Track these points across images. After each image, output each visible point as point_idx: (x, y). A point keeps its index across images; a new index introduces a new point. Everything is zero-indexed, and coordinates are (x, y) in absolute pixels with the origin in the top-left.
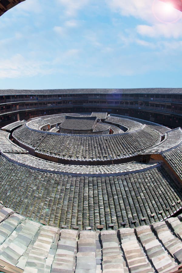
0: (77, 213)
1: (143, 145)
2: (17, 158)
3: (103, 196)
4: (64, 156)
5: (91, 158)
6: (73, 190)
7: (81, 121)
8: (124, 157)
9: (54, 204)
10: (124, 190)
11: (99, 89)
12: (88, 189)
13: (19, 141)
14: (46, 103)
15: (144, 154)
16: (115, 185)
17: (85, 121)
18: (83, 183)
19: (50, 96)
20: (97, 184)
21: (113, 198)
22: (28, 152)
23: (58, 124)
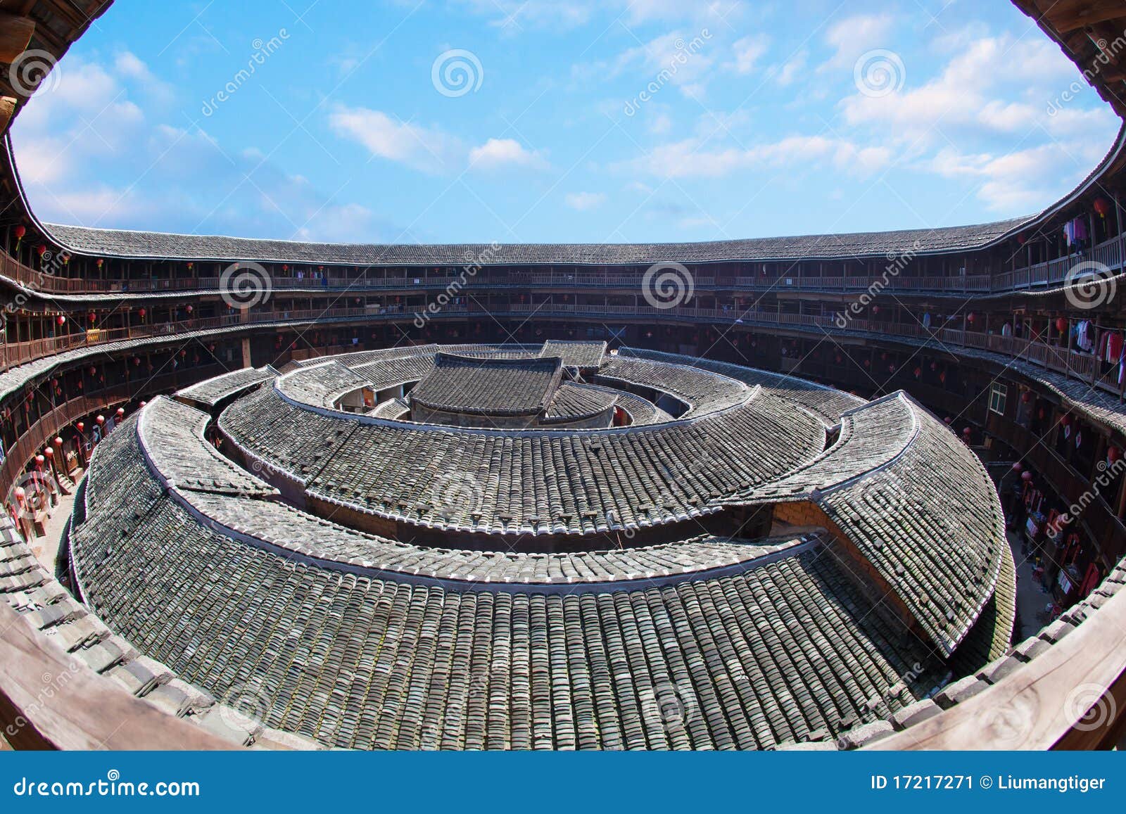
0: (463, 738)
1: (747, 470)
2: (230, 513)
3: (569, 670)
4: (421, 512)
5: (530, 521)
6: (449, 645)
7: (496, 374)
8: (667, 519)
9: (371, 700)
10: (658, 649)
11: (574, 247)
12: (507, 643)
13: (242, 447)
14: (358, 300)
15: (749, 503)
16: (621, 629)
17: (515, 374)
18: (489, 619)
19: (376, 272)
20: (548, 624)
21: (613, 680)
22: (277, 491)
23: (408, 388)
